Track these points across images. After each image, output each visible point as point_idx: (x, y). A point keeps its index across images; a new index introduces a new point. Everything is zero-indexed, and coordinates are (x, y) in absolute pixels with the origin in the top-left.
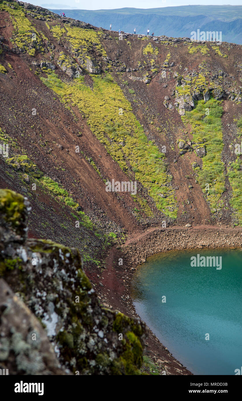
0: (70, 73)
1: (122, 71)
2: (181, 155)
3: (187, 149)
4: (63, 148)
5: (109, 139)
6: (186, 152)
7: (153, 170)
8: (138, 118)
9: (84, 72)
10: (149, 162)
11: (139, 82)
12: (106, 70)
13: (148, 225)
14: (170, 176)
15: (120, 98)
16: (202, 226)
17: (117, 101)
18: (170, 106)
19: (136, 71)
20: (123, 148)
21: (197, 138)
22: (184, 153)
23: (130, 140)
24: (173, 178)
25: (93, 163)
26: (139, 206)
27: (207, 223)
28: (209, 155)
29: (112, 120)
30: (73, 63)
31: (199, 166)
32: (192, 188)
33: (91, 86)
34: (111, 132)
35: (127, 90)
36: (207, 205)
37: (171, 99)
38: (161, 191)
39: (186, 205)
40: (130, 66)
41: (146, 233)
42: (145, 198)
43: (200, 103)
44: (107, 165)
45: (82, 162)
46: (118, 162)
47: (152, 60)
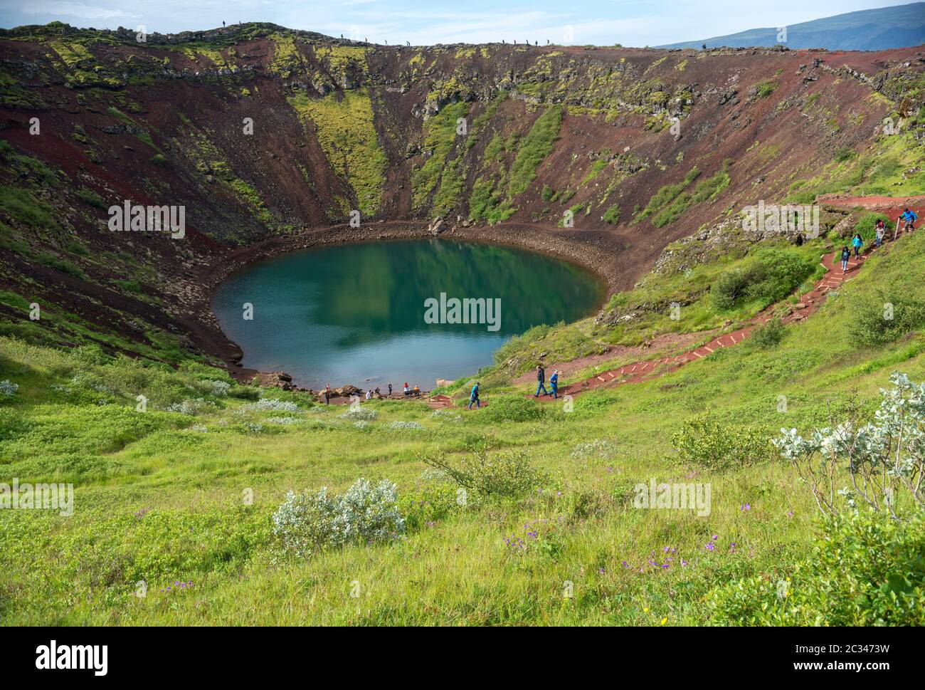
0: (321, 91)
1: (381, 84)
2: (407, 159)
3: (415, 151)
4: (275, 157)
5: (336, 148)
6: (413, 156)
7: (371, 174)
8: (376, 127)
9: (338, 88)
10: (369, 167)
11: (395, 93)
12: (364, 84)
13: (339, 222)
14: (385, 179)
15: (365, 110)
16: (396, 221)
17: (361, 113)
18: (417, 113)
19: (395, 82)
20: (348, 156)
21: (429, 141)
22: (410, 157)
23: (359, 147)
24: (387, 180)
25: (304, 170)
26: (339, 206)
27: (402, 219)
28: (435, 156)
29: (347, 131)
30: (327, 80)
31: (419, 167)
32: (403, 188)
33: (340, 100)
34: (339, 142)
35: (377, 101)
36: (411, 202)
37: (420, 107)
38: (370, 193)
39: (388, 203)
40: (391, 78)
41: (332, 227)
42: (350, 199)
43: (446, 107)
44: (320, 170)
45: (291, 168)
46: (336, 169)
47: (416, 70)
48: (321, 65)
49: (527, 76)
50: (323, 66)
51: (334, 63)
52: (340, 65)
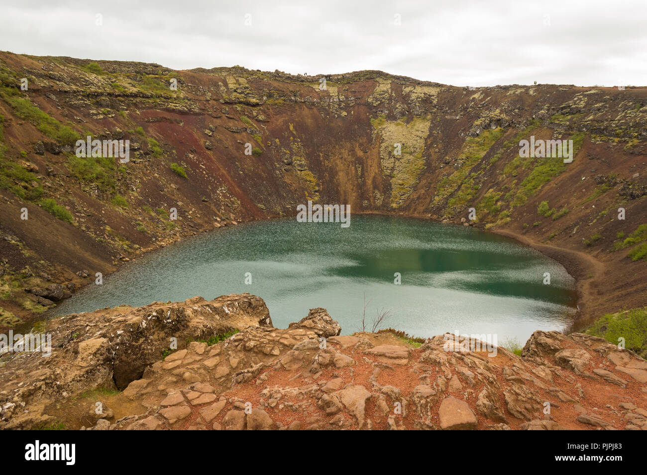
0: (398, 115)
1: (443, 113)
2: (441, 168)
5: (390, 156)
6: (446, 166)
7: (409, 177)
8: (426, 143)
9: (411, 114)
10: (409, 172)
11: (451, 119)
12: (430, 112)
14: (418, 182)
15: (424, 130)
17: (419, 132)
18: (462, 134)
19: (455, 112)
20: (397, 162)
21: (463, 156)
23: (407, 157)
28: (463, 168)
29: (404, 144)
31: (447, 176)
32: (428, 190)
33: (408, 123)
36: (431, 202)
37: (466, 130)
42: (386, 194)
43: (486, 131)
46: (385, 170)
47: (473, 103)
48: (404, 98)
49: (562, 109)
50: (405, 99)
51: (413, 96)
52: (417, 98)
